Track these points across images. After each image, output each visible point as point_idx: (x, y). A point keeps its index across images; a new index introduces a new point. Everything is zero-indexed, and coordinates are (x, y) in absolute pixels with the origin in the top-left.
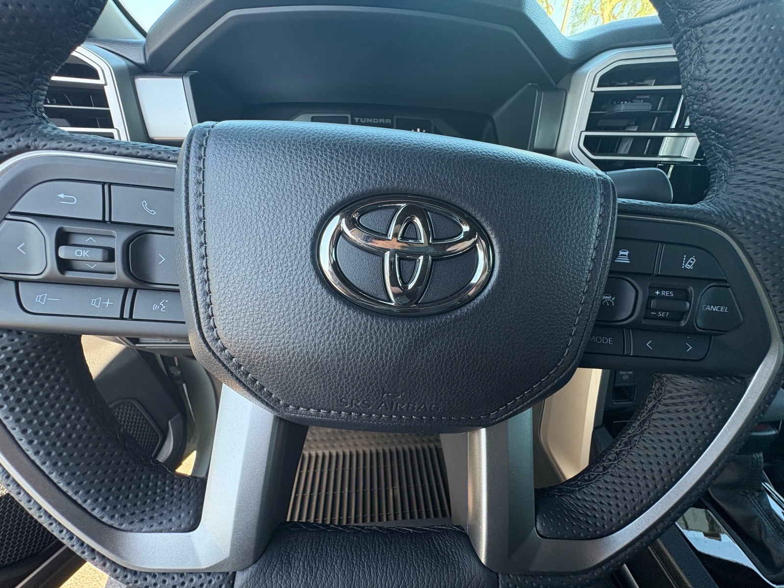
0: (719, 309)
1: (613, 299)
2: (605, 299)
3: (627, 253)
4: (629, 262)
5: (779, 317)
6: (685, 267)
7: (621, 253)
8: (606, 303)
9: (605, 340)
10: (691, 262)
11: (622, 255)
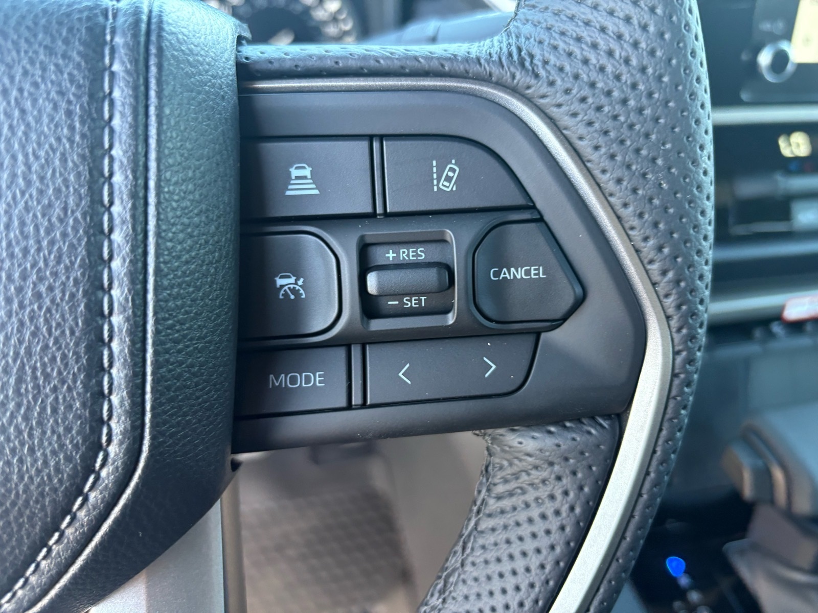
0: (528, 273)
1: (300, 282)
2: (282, 286)
3: (307, 172)
4: (316, 192)
5: (650, 272)
6: (438, 188)
7: (294, 173)
8: (286, 294)
9: (308, 380)
10: (451, 174)
11: (297, 178)
